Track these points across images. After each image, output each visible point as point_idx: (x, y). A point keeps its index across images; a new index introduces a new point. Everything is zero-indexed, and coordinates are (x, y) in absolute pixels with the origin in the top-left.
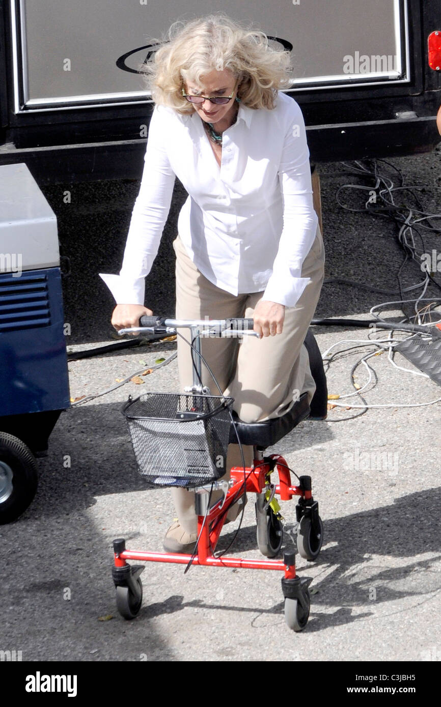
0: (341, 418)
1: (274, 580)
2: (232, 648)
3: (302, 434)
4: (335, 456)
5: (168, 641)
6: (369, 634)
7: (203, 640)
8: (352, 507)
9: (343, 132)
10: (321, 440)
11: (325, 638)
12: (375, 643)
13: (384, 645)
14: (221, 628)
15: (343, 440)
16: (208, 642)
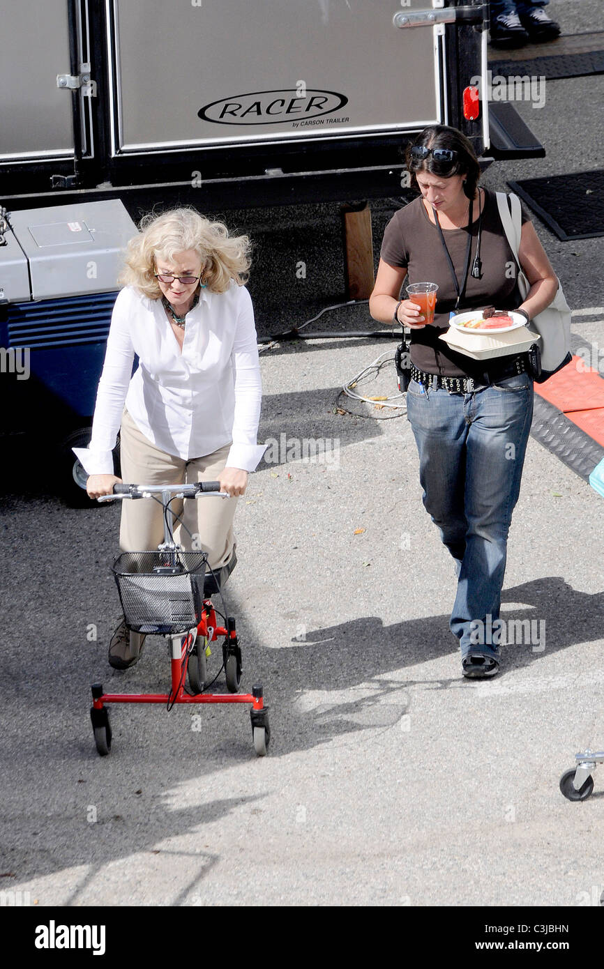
0: (388, 416)
1: (331, 555)
2: (296, 612)
3: (356, 430)
4: (384, 449)
5: (241, 606)
6: (413, 600)
7: (271, 605)
8: (398, 492)
9: (391, 172)
10: (372, 435)
11: (375, 604)
12: (418, 608)
13: (425, 609)
14: (287, 595)
15: (390, 435)
16: (276, 607)
